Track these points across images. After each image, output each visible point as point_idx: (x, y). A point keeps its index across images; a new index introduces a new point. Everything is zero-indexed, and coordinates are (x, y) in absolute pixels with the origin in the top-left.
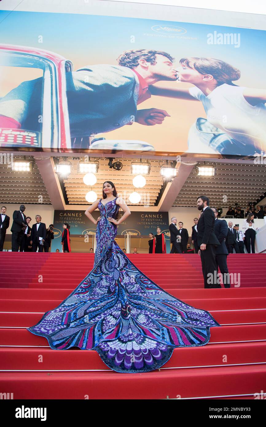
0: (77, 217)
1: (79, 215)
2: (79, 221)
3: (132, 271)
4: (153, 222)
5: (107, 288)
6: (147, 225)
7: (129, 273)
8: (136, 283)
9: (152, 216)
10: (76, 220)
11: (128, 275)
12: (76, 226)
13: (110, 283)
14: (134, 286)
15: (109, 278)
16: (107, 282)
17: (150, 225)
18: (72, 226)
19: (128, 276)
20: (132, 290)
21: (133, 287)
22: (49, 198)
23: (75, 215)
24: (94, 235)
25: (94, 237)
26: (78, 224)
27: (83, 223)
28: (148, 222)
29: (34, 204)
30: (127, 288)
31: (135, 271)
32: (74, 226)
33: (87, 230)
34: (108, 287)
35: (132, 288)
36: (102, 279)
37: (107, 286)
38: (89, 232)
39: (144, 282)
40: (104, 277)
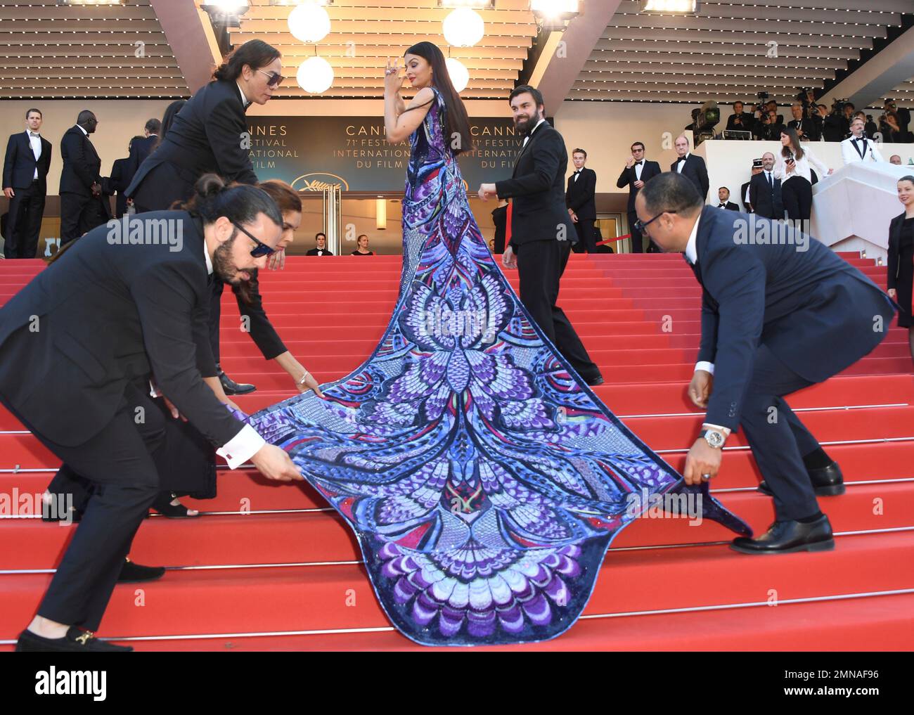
0: (274, 138)
1: (278, 131)
2: (281, 148)
3: (524, 343)
4: (505, 149)
5: (416, 403)
6: (491, 159)
7: (514, 352)
8: (533, 396)
9: (504, 131)
10: (272, 147)
11: (510, 360)
12: (271, 165)
13: (430, 386)
14: (526, 405)
15: (431, 364)
16: (422, 380)
17: (498, 160)
18: (260, 165)
19: (510, 366)
20: (518, 418)
21: (522, 409)
22: (184, 81)
23: (267, 131)
24: (327, 193)
25: (327, 197)
26: (277, 159)
27: (293, 153)
28: (490, 148)
29: (136, 98)
30: (503, 411)
31: (532, 343)
32: (265, 165)
33: (305, 178)
34: (421, 401)
35: (517, 413)
36: (407, 367)
37: (418, 396)
38: (313, 184)
39: (555, 382)
40: (415, 358)
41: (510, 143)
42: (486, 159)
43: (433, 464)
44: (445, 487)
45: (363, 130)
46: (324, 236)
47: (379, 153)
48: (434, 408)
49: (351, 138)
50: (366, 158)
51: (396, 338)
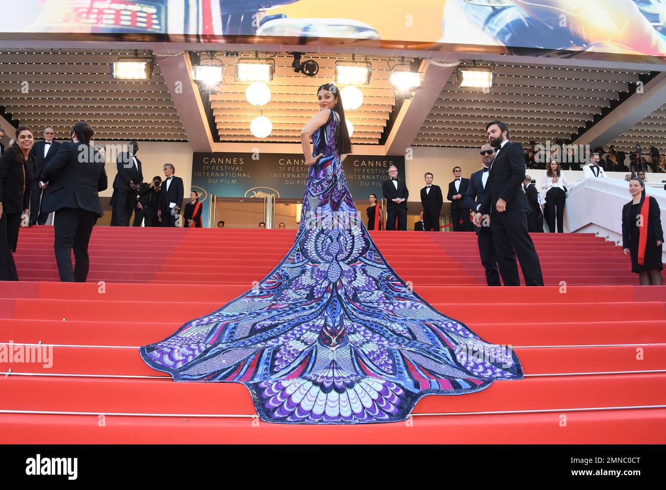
0: (235, 166)
1: (238, 161)
2: (239, 172)
3: (374, 264)
4: (375, 174)
5: (308, 289)
6: (366, 180)
7: (368, 268)
8: (379, 289)
9: (375, 164)
10: (234, 171)
11: (365, 271)
12: (234, 181)
13: (317, 282)
14: (373, 293)
15: (318, 270)
16: (312, 278)
17: (371, 181)
18: (227, 181)
19: (365, 275)
20: (368, 298)
21: (370, 295)
22: (184, 130)
23: (232, 162)
24: (266, 199)
25: (266, 201)
26: (237, 178)
27: (247, 175)
28: (366, 173)
29: (155, 140)
30: (359, 295)
31: (379, 266)
32: (231, 181)
33: (254, 190)
34: (312, 288)
35: (367, 296)
36: (303, 272)
37: (309, 286)
38: (258, 193)
39: (393, 287)
40: (309, 267)
41: (378, 171)
42: (363, 180)
43: (315, 320)
44: (322, 331)
45: (289, 162)
46: (265, 224)
47: (298, 176)
48: (319, 292)
49: (282, 166)
50: (291, 179)
51: (297, 254)
